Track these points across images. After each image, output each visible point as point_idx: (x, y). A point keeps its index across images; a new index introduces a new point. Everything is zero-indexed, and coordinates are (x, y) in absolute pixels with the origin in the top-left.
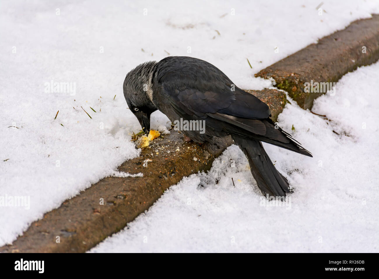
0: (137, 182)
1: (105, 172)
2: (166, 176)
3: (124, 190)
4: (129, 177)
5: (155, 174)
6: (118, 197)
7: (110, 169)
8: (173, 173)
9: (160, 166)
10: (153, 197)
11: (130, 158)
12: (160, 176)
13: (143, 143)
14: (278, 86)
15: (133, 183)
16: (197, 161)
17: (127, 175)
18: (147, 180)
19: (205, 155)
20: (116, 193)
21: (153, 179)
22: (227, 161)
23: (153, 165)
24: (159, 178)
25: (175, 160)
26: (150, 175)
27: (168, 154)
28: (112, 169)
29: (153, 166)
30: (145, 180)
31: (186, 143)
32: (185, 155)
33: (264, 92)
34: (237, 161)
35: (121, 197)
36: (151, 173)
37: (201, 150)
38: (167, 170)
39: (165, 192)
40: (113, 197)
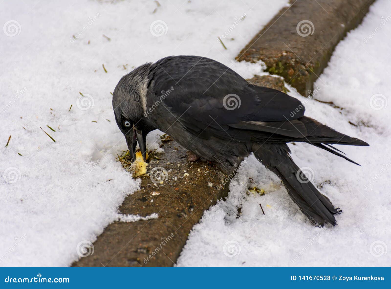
0: (154, 227)
1: (107, 218)
2: (185, 214)
3: (143, 241)
4: (141, 220)
5: (172, 213)
6: (139, 251)
7: (111, 212)
8: (190, 207)
9: (173, 201)
10: (178, 245)
11: (129, 193)
12: (178, 214)
13: (138, 170)
14: (270, 70)
15: (149, 228)
16: (213, 187)
17: (137, 218)
18: (165, 222)
19: (219, 176)
20: (134, 246)
21: (172, 220)
22: (247, 181)
23: (163, 199)
24: (178, 218)
25: (189, 189)
26: (167, 215)
27: (175, 181)
28: (114, 211)
29: (164, 202)
30: (163, 222)
31: (192, 163)
32: (199, 181)
33: (257, 81)
34: (257, 179)
35: (142, 250)
36: (166, 211)
37: (213, 171)
38: (184, 204)
39: (189, 235)
40: (132, 252)
